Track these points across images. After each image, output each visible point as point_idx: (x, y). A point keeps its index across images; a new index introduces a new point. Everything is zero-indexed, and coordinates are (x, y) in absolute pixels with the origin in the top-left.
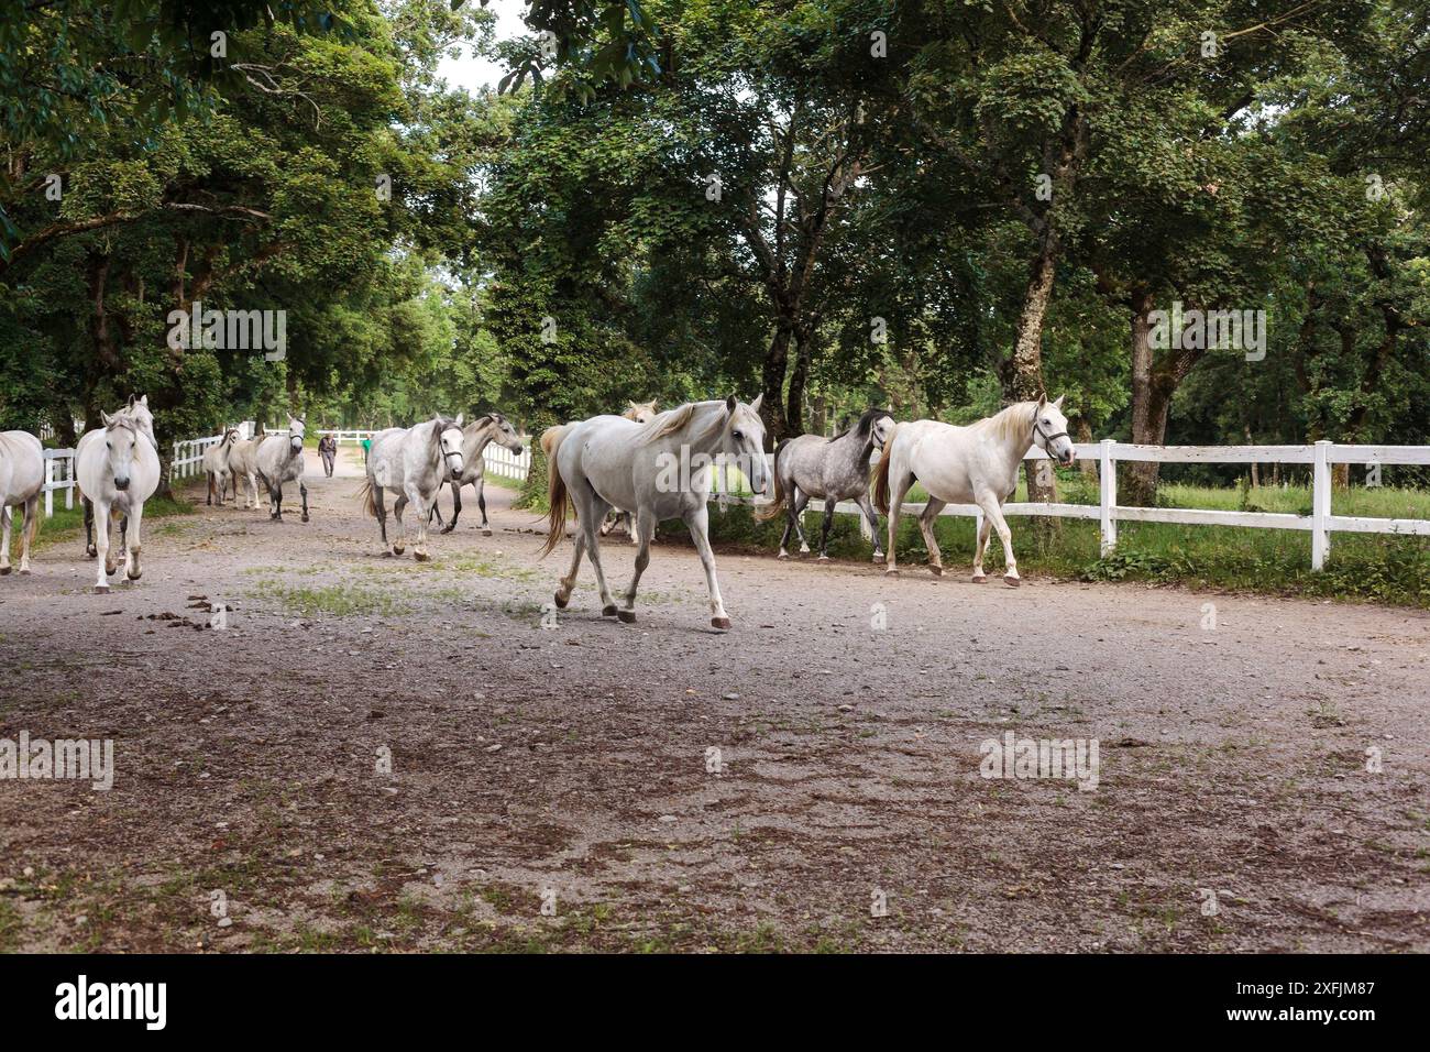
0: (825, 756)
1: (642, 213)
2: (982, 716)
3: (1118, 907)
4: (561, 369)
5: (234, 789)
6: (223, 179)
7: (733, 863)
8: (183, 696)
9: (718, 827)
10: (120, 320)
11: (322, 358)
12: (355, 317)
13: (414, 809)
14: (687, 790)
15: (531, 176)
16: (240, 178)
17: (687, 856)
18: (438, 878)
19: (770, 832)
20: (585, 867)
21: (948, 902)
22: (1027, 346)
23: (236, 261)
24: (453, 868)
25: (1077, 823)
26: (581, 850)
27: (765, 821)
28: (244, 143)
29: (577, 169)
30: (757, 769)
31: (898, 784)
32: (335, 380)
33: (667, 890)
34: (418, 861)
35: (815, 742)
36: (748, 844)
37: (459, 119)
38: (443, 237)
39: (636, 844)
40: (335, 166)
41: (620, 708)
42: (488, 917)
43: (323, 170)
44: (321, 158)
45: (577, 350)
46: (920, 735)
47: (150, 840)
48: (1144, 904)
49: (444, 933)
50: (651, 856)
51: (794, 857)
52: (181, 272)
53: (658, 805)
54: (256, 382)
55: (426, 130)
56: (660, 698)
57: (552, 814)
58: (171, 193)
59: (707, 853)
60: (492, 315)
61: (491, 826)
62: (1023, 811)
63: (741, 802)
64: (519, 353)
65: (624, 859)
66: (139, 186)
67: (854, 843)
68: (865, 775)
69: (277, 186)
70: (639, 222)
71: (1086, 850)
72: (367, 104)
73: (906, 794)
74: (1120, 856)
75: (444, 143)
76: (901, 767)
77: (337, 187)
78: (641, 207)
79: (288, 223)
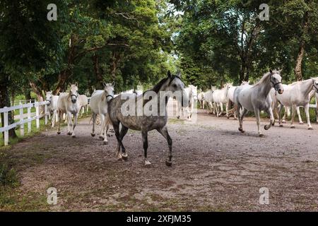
0: (236, 165)
1: (209, 41)
2: (275, 155)
3: (292, 201)
4: (197, 76)
5: (106, 172)
6: (119, 38)
7: (207, 189)
8: (102, 151)
9: (207, 181)
10: (101, 69)
11: (146, 75)
12: (153, 66)
13: (142, 177)
14: (202, 173)
15: (185, 34)
16: (122, 38)
17: (198, 188)
18: (142, 193)
19: (218, 183)
20: (174, 190)
21: (252, 199)
22: (298, 67)
23: (125, 55)
24: (146, 190)
25: (289, 180)
26: (175, 186)
27: (218, 180)
28: (122, 30)
29: (195, 32)
30: (220, 168)
31: (250, 171)
32: (149, 80)
33: (191, 196)
34: (139, 189)
35: (235, 161)
36: (212, 185)
37: (173, 21)
38: (167, 48)
39: (187, 185)
40: (142, 34)
41: (194, 154)
42: (150, 201)
43: (139, 35)
44: (139, 33)
45: (200, 71)
46: (259, 160)
47: (85, 183)
48: (298, 200)
49: (139, 205)
50: (190, 188)
51: (221, 188)
52: (114, 58)
53: (196, 176)
54: (133, 81)
55: (165, 24)
56: (203, 151)
57: (171, 178)
58: (108, 42)
59: (202, 187)
60: (182, 64)
61: (157, 181)
62: (278, 178)
63: (213, 175)
64: (187, 73)
65: (183, 188)
66: (100, 41)
67: (236, 185)
68: (244, 169)
69: (130, 39)
70: (209, 43)
71: (289, 187)
72: (148, 20)
73: (252, 174)
74: (297, 188)
75: (169, 27)
76: (253, 167)
77: (142, 39)
78: (209, 40)
79: (132, 47)
